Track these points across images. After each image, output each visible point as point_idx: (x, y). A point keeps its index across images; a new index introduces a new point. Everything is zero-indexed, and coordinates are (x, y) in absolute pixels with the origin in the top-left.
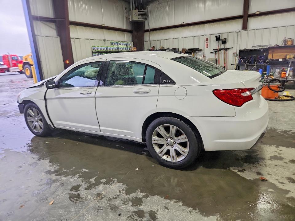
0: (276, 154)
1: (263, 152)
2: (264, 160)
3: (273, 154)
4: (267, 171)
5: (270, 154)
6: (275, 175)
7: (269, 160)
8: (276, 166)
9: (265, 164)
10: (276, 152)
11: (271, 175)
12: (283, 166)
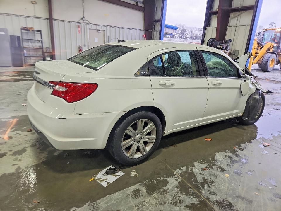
0: (19, 157)
1: (34, 154)
2: (32, 145)
3: (24, 155)
4: (28, 137)
5: (27, 155)
6: (21, 137)
7: (27, 146)
8: (20, 144)
9: (30, 142)
10: (20, 160)
11: (24, 136)
12: (14, 146)
